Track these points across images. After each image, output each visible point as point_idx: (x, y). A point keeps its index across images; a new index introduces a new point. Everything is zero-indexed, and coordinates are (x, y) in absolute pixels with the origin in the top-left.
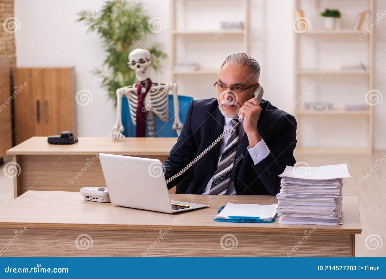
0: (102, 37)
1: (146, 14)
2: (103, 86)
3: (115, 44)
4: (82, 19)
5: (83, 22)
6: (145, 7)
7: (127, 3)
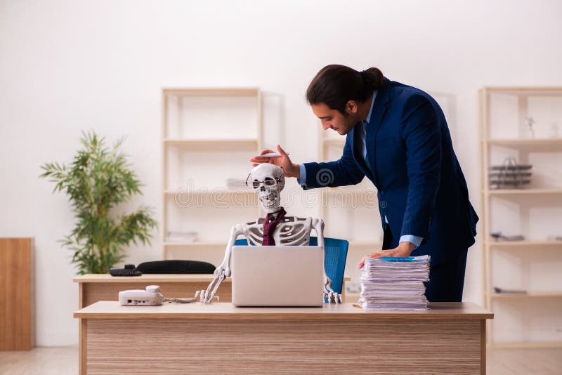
0: (71, 198)
1: (130, 169)
2: (73, 261)
3: (90, 207)
4: (48, 174)
5: (49, 177)
6: (129, 160)
7: (105, 154)
